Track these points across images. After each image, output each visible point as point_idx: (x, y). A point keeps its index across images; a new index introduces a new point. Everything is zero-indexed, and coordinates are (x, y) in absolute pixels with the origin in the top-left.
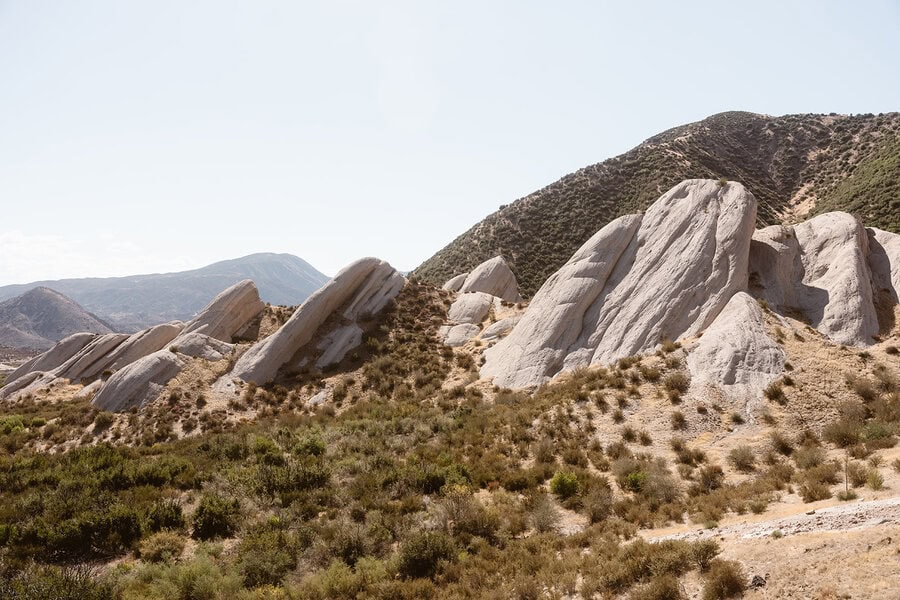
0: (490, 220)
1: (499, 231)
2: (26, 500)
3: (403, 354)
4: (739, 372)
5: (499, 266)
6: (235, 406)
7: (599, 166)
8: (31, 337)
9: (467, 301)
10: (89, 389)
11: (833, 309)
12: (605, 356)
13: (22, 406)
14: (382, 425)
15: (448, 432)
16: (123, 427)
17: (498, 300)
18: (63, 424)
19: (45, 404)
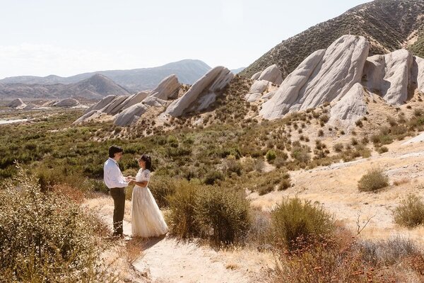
0: (278, 47)
1: (281, 52)
2: (87, 158)
3: (231, 105)
4: (349, 115)
5: (275, 68)
6: (167, 125)
7: (325, 23)
8: (95, 94)
9: (258, 84)
10: (114, 117)
11: (390, 91)
12: (304, 107)
13: (89, 124)
14: (218, 133)
15: (239, 136)
16: (125, 132)
17: (271, 83)
18: (103, 131)
19: (98, 123)
